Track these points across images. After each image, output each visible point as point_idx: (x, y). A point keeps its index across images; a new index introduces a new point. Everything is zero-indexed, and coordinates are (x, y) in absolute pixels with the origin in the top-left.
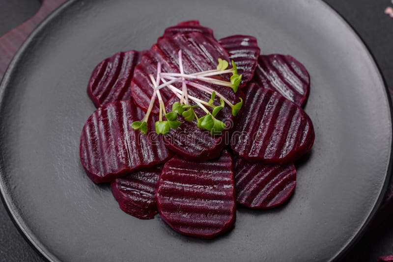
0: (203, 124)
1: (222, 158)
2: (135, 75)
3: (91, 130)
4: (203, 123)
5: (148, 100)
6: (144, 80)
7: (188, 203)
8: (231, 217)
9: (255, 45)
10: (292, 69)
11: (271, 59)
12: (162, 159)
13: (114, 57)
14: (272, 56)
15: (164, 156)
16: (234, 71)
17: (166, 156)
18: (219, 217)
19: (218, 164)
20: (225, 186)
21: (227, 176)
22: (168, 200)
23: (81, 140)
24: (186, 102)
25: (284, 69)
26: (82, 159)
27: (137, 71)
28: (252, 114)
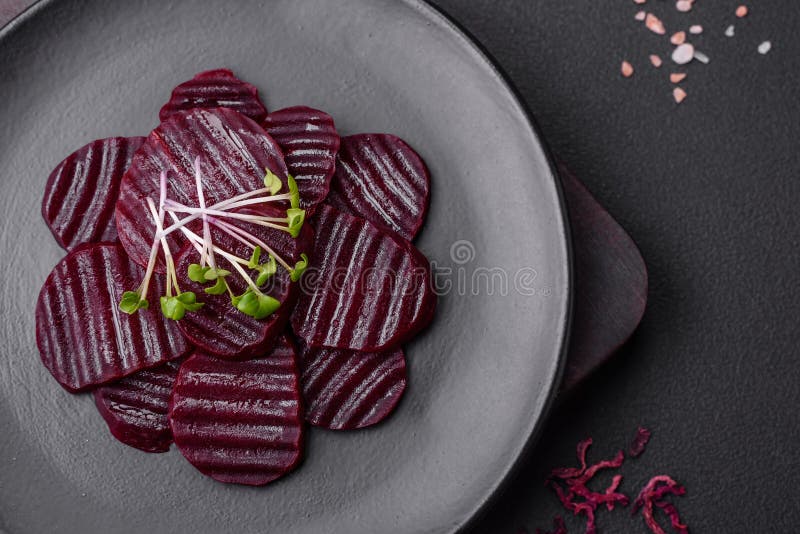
0: (241, 306)
1: (278, 351)
2: (122, 197)
3: (52, 301)
4: (242, 304)
5: (147, 247)
6: (138, 207)
7: (223, 430)
8: (295, 455)
9: (330, 129)
10: (398, 165)
11: (361, 144)
12: (176, 354)
13: (85, 150)
14: (363, 137)
15: (178, 349)
16: (292, 197)
17: (183, 348)
18: (276, 455)
19: (271, 363)
20: (284, 403)
21: (287, 383)
22: (188, 430)
23: (37, 317)
24: (210, 261)
25: (383, 164)
26: (42, 352)
27: (125, 187)
28: (327, 266)
